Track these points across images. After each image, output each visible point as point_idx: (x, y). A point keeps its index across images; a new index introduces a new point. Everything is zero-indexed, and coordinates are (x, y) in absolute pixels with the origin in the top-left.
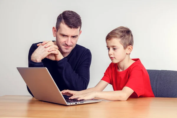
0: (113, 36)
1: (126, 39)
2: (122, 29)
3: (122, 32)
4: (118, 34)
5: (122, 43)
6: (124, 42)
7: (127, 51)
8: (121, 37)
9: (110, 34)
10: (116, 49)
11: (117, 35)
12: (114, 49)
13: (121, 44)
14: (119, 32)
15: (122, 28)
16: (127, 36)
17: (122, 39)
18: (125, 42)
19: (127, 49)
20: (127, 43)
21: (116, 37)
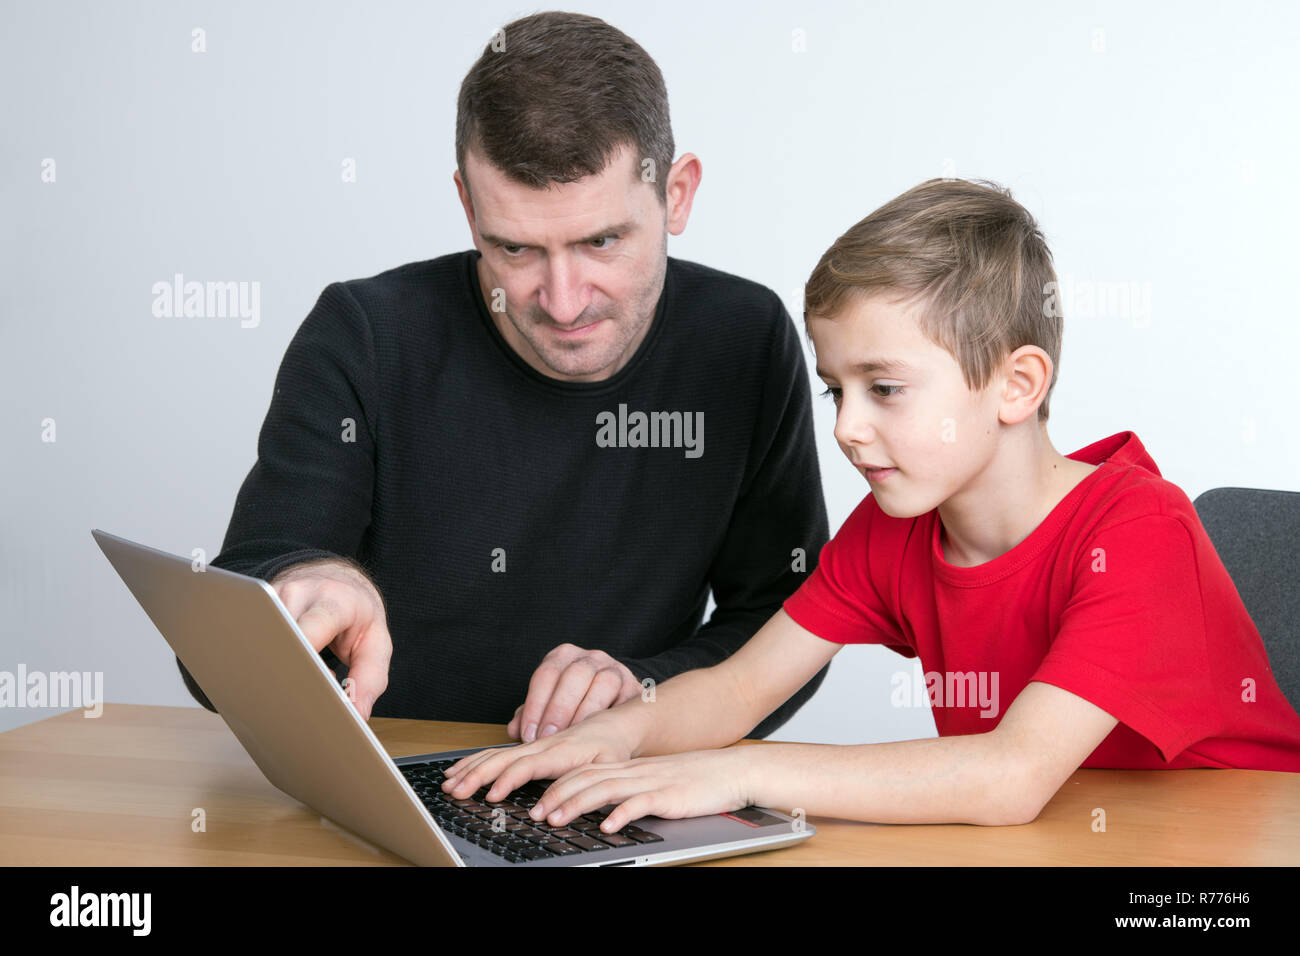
0: (862, 274)
1: (979, 291)
2: (940, 207)
3: (942, 229)
4: (900, 253)
5: (947, 337)
6: (961, 319)
7: (1006, 397)
8: (934, 276)
9: (836, 264)
10: (900, 389)
11: (898, 266)
12: (881, 392)
13: (937, 339)
14: (913, 234)
15: (937, 200)
16: (987, 269)
17: (943, 300)
18: (969, 323)
19: (999, 384)
20: (998, 332)
21: (886, 282)
